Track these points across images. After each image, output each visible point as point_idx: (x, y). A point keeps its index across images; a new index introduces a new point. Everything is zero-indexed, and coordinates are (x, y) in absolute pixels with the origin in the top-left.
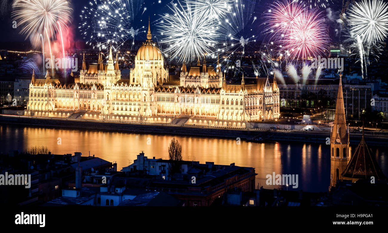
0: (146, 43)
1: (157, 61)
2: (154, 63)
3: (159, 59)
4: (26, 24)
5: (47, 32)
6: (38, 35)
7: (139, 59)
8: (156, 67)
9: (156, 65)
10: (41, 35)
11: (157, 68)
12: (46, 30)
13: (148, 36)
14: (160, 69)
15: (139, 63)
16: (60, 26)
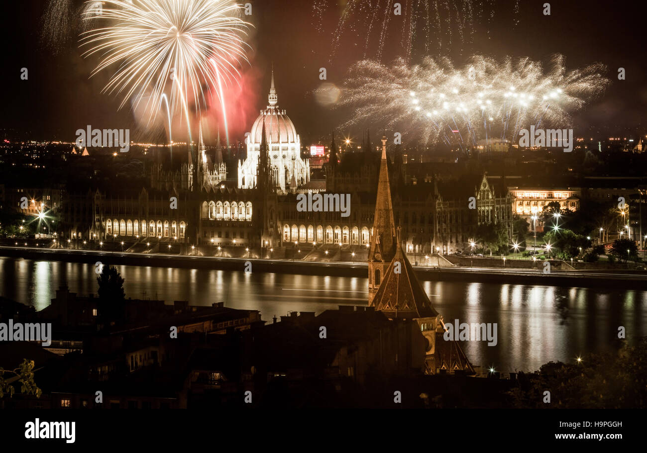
0: (267, 112)
1: (285, 145)
2: (280, 149)
3: (289, 142)
4: (122, 64)
5: (180, 88)
6: (155, 94)
7: (253, 141)
8: (284, 157)
9: (285, 153)
10: (164, 95)
11: (287, 159)
12: (178, 82)
13: (270, 98)
14: (293, 159)
15: (254, 149)
16: (217, 71)
